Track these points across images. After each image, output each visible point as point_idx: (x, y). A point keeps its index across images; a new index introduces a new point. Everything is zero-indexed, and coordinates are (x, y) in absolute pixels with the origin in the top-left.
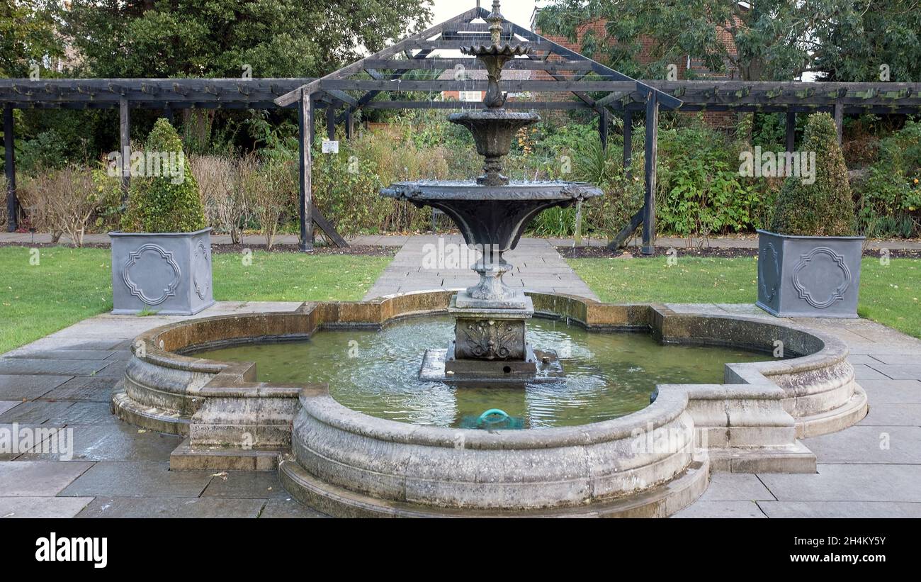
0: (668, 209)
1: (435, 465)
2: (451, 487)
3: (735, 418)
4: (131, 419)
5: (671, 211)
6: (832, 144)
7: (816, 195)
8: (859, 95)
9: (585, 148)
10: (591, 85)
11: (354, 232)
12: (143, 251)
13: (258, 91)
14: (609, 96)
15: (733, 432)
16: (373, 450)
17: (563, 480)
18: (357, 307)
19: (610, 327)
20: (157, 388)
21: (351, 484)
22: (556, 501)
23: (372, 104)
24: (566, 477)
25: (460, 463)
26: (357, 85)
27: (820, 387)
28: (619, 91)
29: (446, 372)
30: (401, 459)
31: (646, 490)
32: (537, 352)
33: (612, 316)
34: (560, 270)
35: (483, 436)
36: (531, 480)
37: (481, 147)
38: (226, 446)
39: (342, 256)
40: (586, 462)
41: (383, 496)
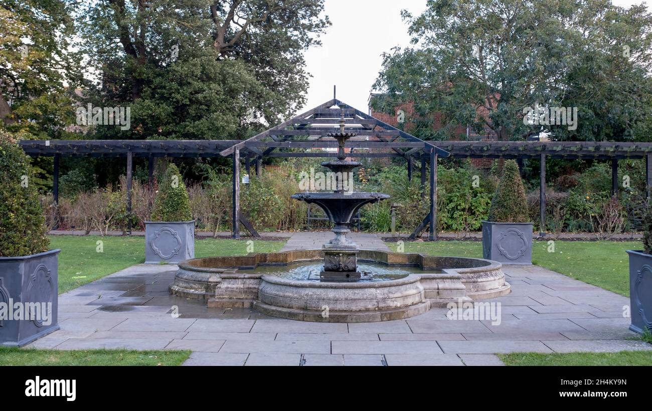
1: (318, 295)
3: (441, 286)
4: (182, 295)
6: (516, 175)
7: (508, 202)
8: (555, 148)
10: (400, 144)
11: (263, 229)
12: (162, 231)
13: (207, 147)
14: (412, 150)
15: (441, 292)
16: (294, 291)
18: (276, 255)
19: (399, 264)
20: (195, 281)
21: (285, 305)
22: (364, 308)
23: (272, 154)
24: (368, 299)
26: (265, 143)
27: (484, 279)
28: (417, 146)
29: (320, 275)
30: (305, 294)
31: (400, 307)
33: (400, 259)
36: (355, 300)
38: (230, 298)
39: (257, 241)
40: (376, 294)
41: (298, 308)
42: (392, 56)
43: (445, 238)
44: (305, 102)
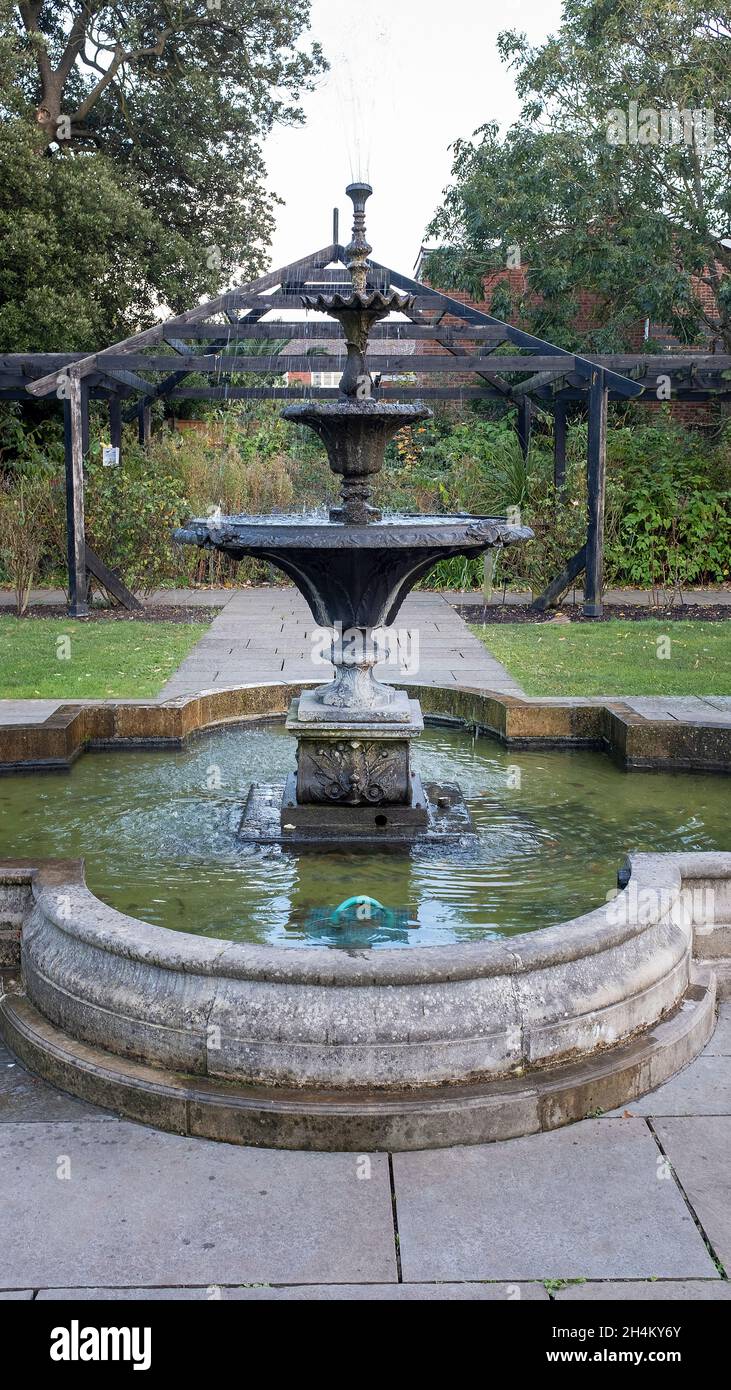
0: (621, 548)
1: (256, 1015)
2: (285, 1052)
5: (627, 550)
9: (497, 457)
10: (506, 362)
11: (151, 586)
13: (3, 373)
14: (532, 380)
16: (150, 985)
17: (477, 1036)
18: (145, 714)
19: (542, 740)
21: (114, 1043)
22: (465, 1072)
23: (179, 391)
24: (481, 1031)
25: (300, 1010)
26: (153, 362)
28: (547, 371)
29: (282, 824)
30: (200, 1002)
31: (616, 1044)
32: (431, 788)
33: (546, 722)
34: (460, 643)
35: (340, 962)
36: (422, 1039)
37: (336, 461)
39: (132, 623)
40: (516, 1003)
41: (169, 1066)
42: (476, 147)
43: (624, 608)
44: (265, 266)
